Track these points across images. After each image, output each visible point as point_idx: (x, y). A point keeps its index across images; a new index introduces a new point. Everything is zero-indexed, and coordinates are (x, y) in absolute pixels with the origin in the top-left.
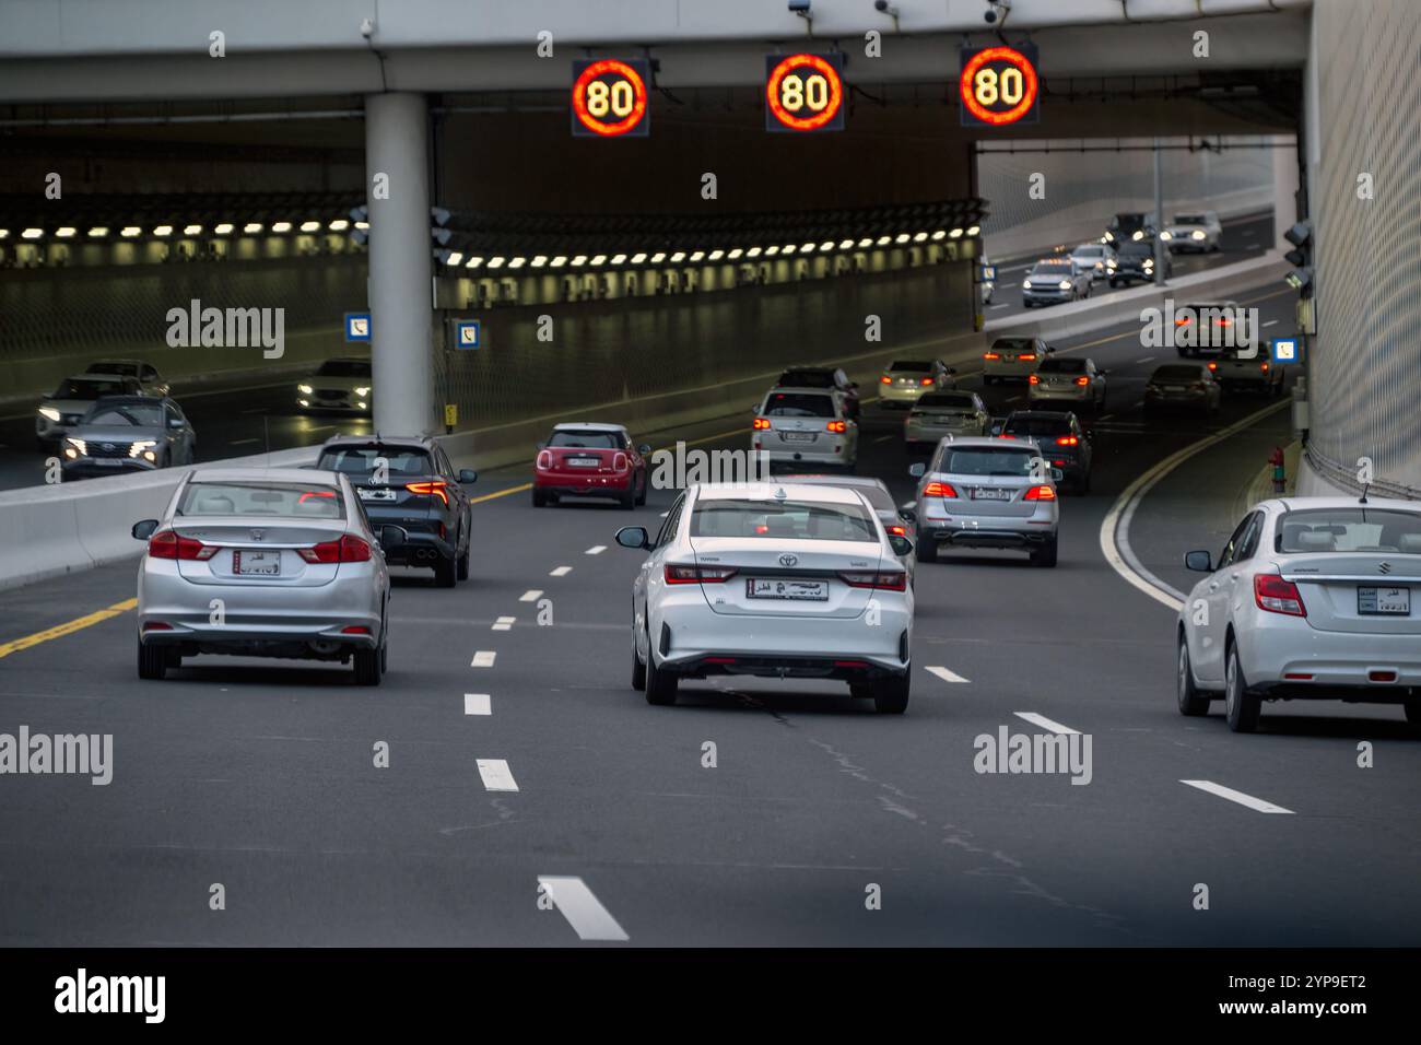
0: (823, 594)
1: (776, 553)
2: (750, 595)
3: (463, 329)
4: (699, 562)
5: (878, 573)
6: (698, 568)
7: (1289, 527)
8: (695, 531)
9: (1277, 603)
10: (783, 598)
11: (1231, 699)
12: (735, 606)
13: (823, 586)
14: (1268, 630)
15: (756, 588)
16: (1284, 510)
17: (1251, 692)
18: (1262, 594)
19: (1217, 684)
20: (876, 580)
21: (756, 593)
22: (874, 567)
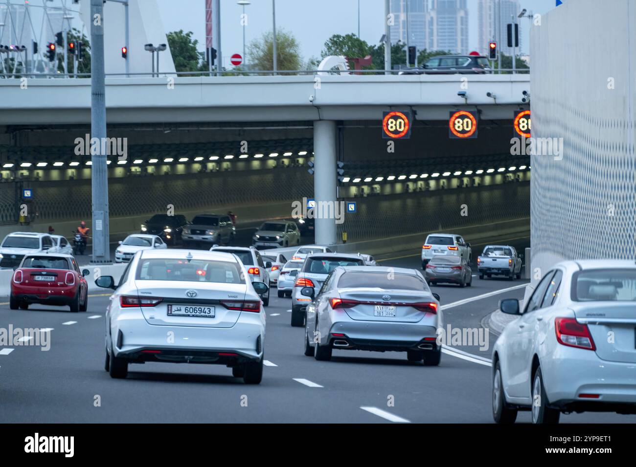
0: (212, 314)
1: (185, 290)
2: (170, 314)
3: (350, 205)
4: (140, 294)
5: (244, 302)
6: (139, 298)
7: (582, 282)
8: (138, 277)
9: (573, 340)
10: (189, 316)
11: (536, 412)
12: (160, 320)
13: (212, 309)
14: (565, 361)
15: (173, 310)
16: (577, 269)
17: (552, 407)
18: (561, 332)
19: (524, 400)
20: (243, 305)
21: (173, 313)
22: (241, 298)
